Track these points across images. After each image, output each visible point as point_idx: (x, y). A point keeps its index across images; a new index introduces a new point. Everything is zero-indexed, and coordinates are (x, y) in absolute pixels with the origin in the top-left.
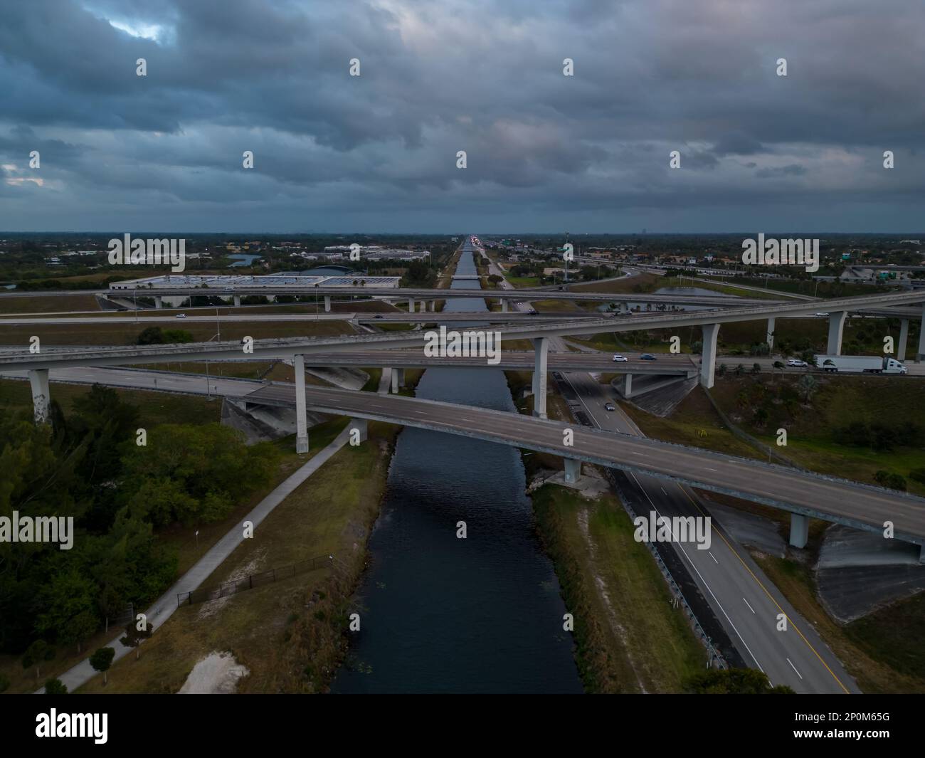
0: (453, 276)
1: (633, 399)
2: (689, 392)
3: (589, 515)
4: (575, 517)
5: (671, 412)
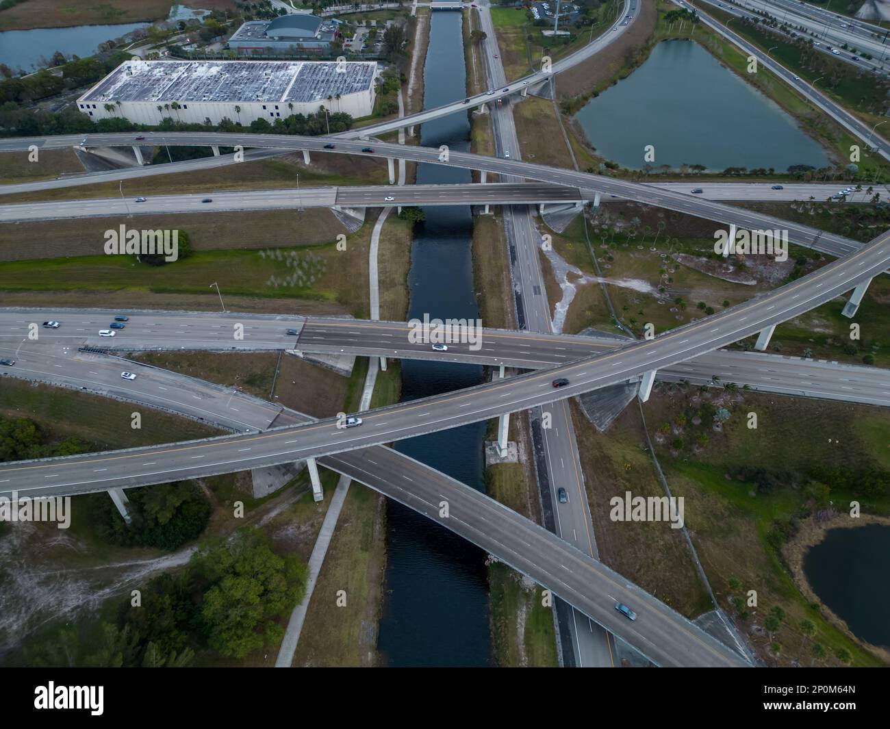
2: (627, 404)
3: (526, 615)
4: (516, 617)
5: (609, 426)
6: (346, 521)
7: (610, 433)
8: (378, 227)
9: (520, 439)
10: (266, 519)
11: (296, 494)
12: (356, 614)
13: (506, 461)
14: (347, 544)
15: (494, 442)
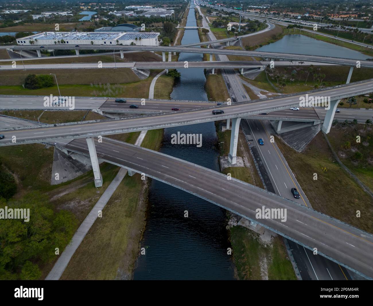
0: (185, 27)
1: (282, 135)
2: (315, 136)
3: (268, 265)
4: (259, 267)
5: (305, 149)
6: (116, 198)
7: (306, 152)
8: (156, 78)
9: (244, 156)
10: (55, 197)
11: (82, 183)
12: (114, 263)
13: (236, 166)
14: (115, 213)
15: (226, 157)
